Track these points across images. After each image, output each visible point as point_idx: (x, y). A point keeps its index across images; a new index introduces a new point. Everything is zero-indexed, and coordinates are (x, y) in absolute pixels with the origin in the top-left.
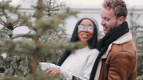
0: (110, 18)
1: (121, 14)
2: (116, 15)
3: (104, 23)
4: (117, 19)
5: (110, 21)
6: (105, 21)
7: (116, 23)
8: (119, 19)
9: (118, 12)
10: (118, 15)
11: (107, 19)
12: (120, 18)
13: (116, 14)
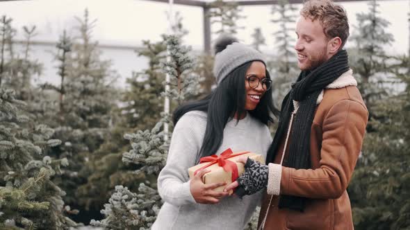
0: (313, 36)
1: (336, 33)
2: (325, 33)
3: (301, 48)
4: (327, 40)
5: (312, 43)
6: (302, 43)
7: (325, 48)
8: (330, 42)
9: (330, 28)
10: (329, 32)
11: (308, 40)
12: (333, 40)
13: (326, 31)
